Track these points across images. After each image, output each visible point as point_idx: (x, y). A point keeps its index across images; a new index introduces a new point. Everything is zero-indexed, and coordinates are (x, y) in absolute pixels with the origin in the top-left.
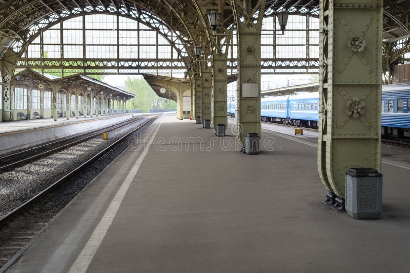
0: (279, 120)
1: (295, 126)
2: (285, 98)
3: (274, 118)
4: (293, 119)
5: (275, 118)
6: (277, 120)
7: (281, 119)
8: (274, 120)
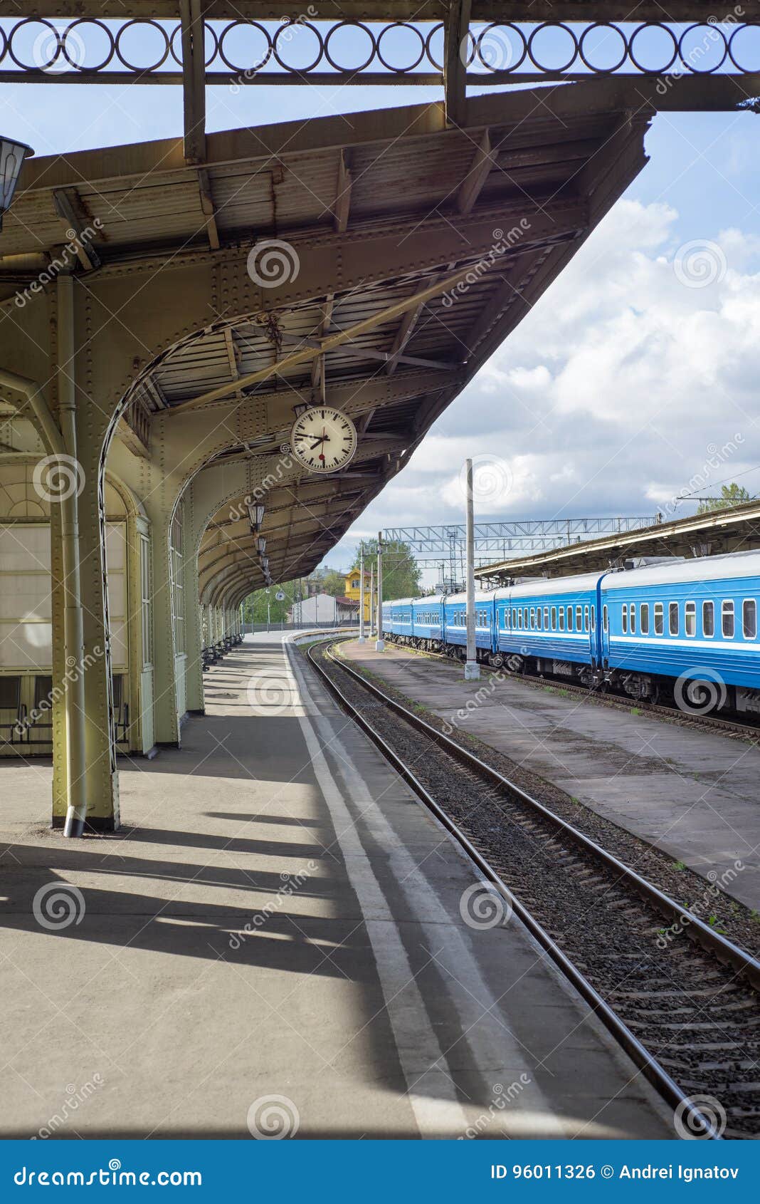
0: (567, 671)
1: (630, 696)
2: (586, 582)
3: (547, 662)
4: (619, 672)
5: (551, 661)
6: (557, 670)
7: (574, 665)
8: (547, 669)
